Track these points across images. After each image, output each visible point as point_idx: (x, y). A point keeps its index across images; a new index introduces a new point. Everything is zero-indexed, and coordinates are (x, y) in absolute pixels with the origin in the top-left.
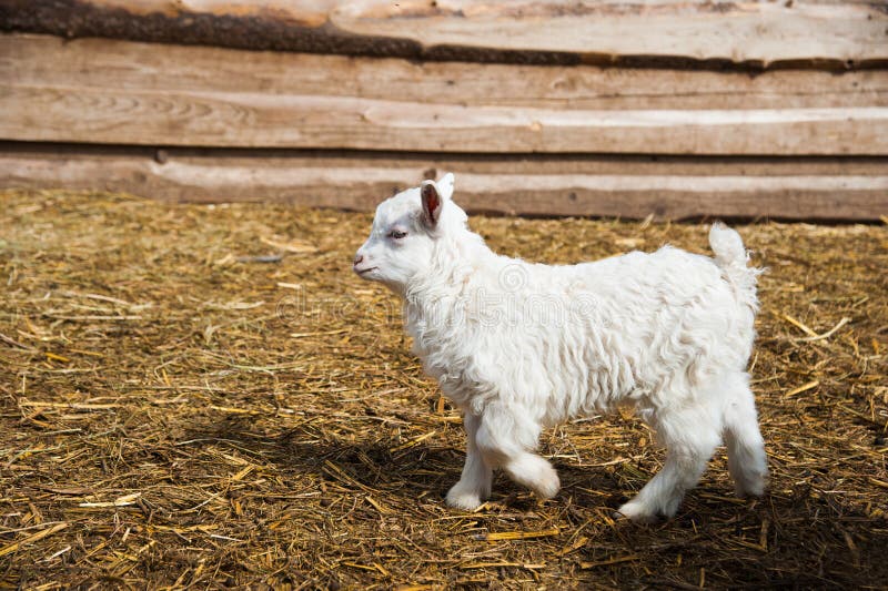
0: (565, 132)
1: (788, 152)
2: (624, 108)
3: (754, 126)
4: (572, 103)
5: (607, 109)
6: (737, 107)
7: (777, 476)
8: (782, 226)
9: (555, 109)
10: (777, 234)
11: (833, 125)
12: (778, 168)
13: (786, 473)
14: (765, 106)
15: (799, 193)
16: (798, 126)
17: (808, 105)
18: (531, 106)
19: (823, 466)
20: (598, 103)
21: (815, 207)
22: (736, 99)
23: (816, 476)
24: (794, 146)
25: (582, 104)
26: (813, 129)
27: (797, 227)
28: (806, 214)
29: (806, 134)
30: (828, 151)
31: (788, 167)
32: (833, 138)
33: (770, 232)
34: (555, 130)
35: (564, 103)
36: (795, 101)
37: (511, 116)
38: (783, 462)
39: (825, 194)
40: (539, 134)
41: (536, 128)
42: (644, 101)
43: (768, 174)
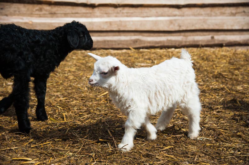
0: (40, 24)
1: (104, 30)
2: (57, 17)
3: (95, 22)
4: (41, 15)
5: (52, 17)
6: (90, 17)
7: (93, 117)
8: (104, 50)
9: (36, 17)
10: (103, 53)
11: (115, 22)
12: (102, 34)
13: (96, 116)
14: (97, 17)
15: (108, 41)
16: (106, 22)
17: (109, 17)
18: (29, 16)
19: (106, 113)
20: (49, 15)
21: (112, 45)
22: (89, 15)
23: (104, 116)
24: (106, 28)
25: (44, 16)
26: (110, 23)
27: (108, 51)
28: (111, 47)
29: (109, 24)
30: (115, 29)
31: (105, 34)
32: (116, 26)
33: (101, 52)
34: (37, 24)
35: (38, 16)
36: (105, 15)
37: (22, 19)
38: (95, 113)
39: (115, 41)
40: (32, 25)
41: (31, 23)
42: (63, 15)
43: (99, 36)
